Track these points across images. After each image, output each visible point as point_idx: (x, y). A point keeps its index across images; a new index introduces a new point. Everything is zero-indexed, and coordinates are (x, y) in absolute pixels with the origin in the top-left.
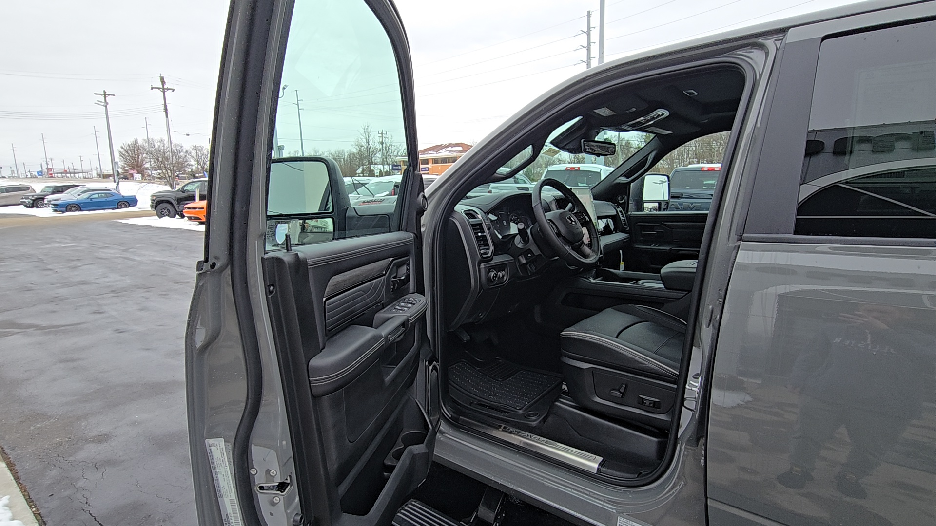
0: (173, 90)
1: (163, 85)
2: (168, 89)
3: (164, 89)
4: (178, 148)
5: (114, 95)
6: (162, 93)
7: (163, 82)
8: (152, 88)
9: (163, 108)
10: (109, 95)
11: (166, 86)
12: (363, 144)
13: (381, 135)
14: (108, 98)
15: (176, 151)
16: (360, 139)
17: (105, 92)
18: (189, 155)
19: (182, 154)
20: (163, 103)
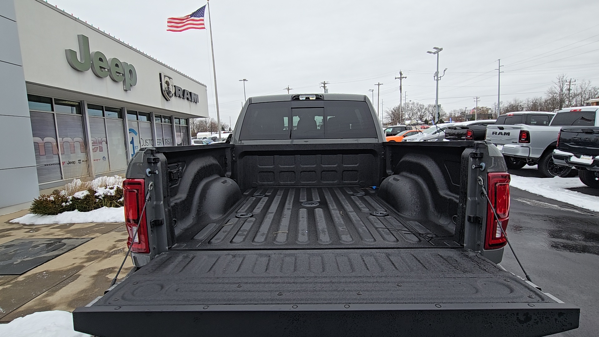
0: (406, 78)
1: (401, 76)
2: (403, 77)
3: (401, 78)
4: (421, 107)
5: (382, 84)
6: (400, 80)
7: (401, 74)
8: (396, 78)
9: (399, 88)
10: (380, 84)
11: (402, 76)
12: (557, 91)
13: (569, 83)
14: (380, 86)
15: (420, 109)
16: (553, 88)
17: (379, 83)
18: (427, 110)
19: (423, 110)
20: (400, 85)
